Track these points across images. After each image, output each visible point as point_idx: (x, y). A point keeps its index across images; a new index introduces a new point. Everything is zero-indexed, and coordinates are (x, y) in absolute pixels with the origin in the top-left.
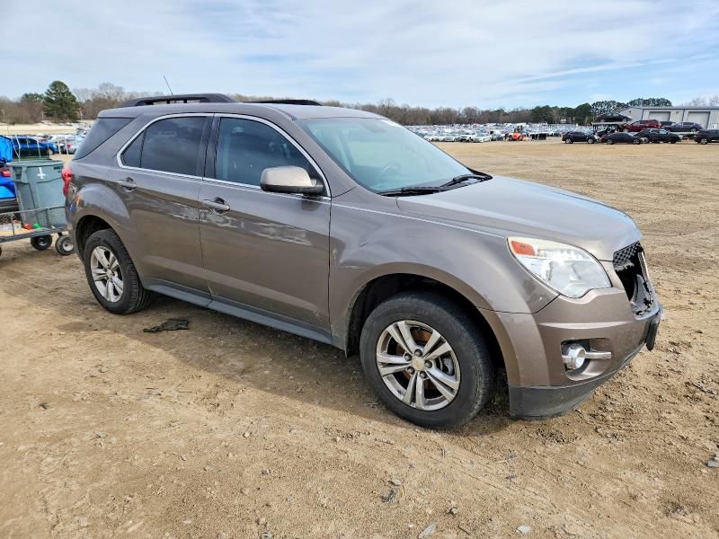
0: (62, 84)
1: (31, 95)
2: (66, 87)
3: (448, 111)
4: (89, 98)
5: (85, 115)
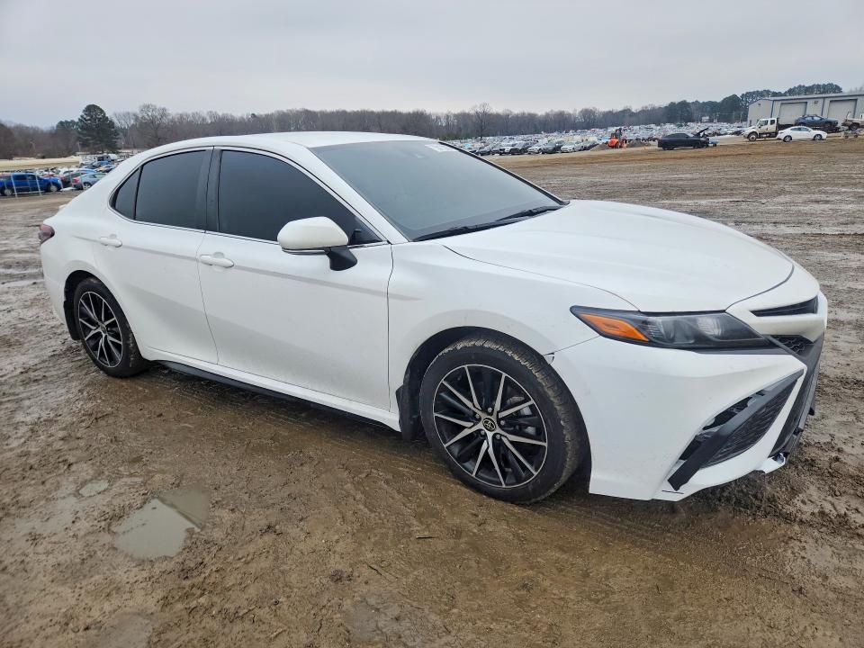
0: (98, 108)
1: (67, 122)
2: (102, 111)
3: (561, 114)
4: (132, 122)
5: (127, 142)
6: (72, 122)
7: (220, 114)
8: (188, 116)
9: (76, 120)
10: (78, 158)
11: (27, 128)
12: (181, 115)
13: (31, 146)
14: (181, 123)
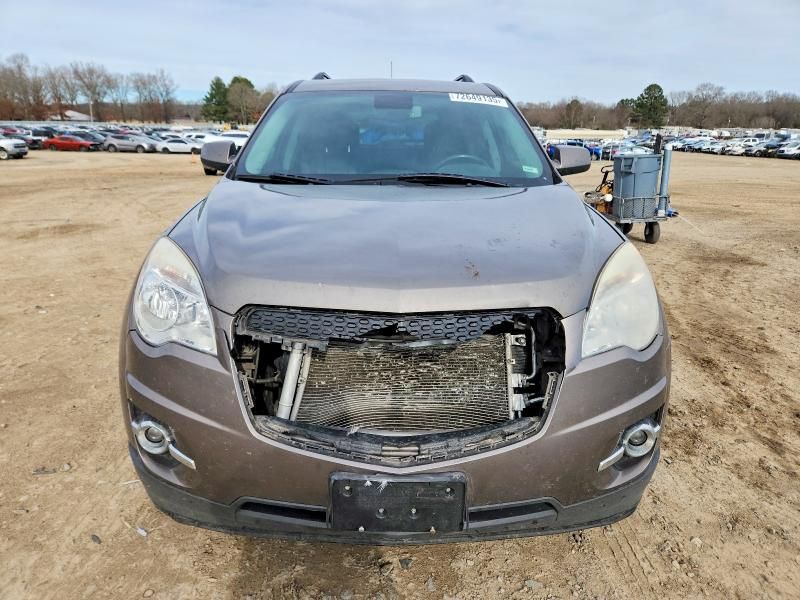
0: (659, 87)
1: (627, 100)
2: (661, 90)
4: (685, 101)
5: (672, 120)
6: (632, 100)
7: (781, 93)
8: (742, 95)
9: (635, 99)
10: (623, 133)
11: (595, 105)
12: (736, 95)
13: (592, 119)
14: (732, 102)
